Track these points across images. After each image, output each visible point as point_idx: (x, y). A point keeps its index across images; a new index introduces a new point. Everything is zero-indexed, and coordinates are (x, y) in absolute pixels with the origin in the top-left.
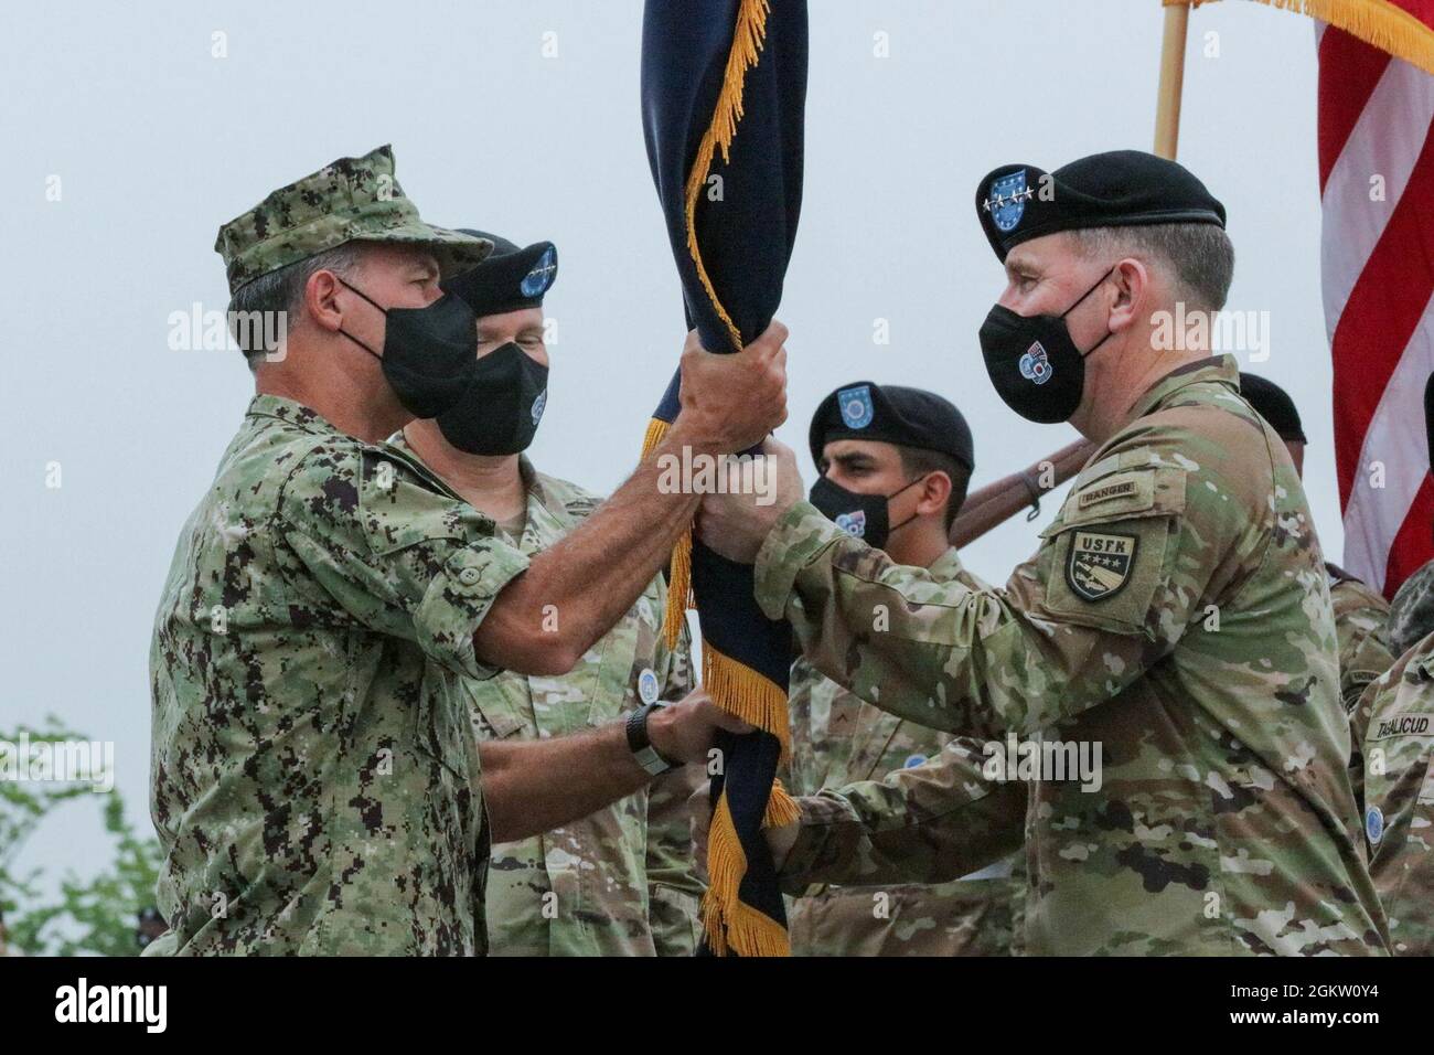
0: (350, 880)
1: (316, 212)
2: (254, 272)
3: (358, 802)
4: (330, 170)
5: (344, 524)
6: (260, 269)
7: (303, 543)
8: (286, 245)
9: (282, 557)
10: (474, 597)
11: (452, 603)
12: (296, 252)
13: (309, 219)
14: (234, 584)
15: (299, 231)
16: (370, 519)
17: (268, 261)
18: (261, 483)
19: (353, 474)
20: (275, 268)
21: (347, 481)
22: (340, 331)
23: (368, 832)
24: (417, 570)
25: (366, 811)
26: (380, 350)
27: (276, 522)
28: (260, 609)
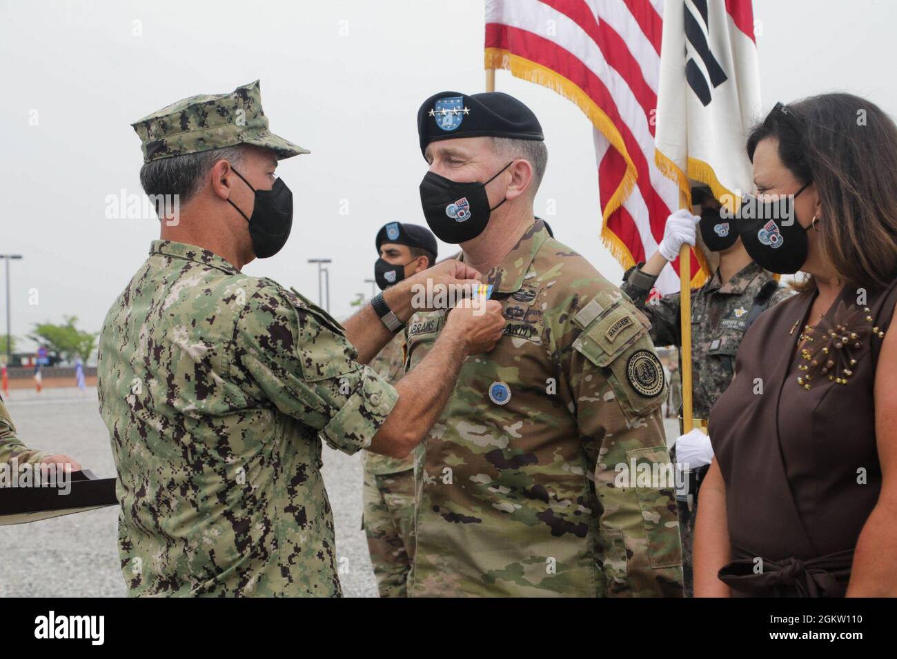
0: (293, 562)
1: (224, 121)
2: (175, 151)
3: (290, 509)
4: (236, 95)
5: (283, 357)
6: (180, 151)
7: (253, 363)
8: (201, 139)
9: (235, 370)
10: (378, 415)
11: (364, 416)
12: (207, 144)
13: (218, 125)
14: (203, 382)
15: (211, 131)
16: (306, 358)
17: (187, 147)
18: (214, 317)
19: (287, 320)
20: (191, 152)
21: (284, 326)
22: (228, 200)
23: (300, 527)
24: (333, 390)
25: (296, 514)
26: (249, 216)
27: (233, 347)
28: (225, 399)
